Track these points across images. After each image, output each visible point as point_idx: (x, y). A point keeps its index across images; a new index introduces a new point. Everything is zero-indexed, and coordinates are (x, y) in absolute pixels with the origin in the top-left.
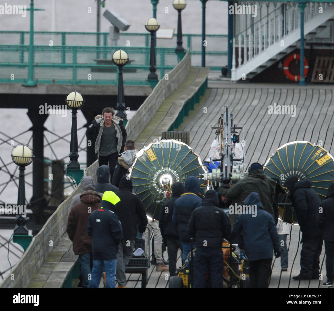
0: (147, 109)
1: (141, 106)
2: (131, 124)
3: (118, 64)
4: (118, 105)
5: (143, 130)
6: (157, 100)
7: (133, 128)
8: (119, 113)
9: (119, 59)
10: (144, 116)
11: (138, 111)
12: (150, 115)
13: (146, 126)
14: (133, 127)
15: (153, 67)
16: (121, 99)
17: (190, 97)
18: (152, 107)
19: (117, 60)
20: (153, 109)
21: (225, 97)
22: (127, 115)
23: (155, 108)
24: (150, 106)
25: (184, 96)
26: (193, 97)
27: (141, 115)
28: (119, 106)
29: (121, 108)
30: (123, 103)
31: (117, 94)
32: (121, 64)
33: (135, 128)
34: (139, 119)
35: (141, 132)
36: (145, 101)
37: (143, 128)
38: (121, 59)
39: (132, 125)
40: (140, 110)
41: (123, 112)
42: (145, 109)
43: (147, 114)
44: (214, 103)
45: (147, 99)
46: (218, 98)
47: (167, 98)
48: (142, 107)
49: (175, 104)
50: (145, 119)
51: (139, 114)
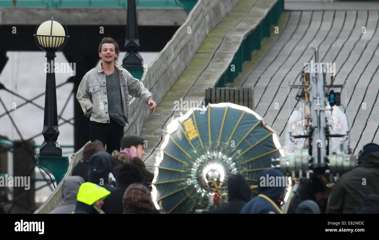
0: (178, 50)
1: (168, 44)
2: (151, 76)
4: (127, 42)
5: (173, 86)
6: (196, 32)
7: (155, 82)
8: (128, 56)
10: (173, 61)
11: (163, 54)
12: (184, 59)
13: (176, 78)
14: (154, 80)
16: (132, 32)
17: (253, 26)
18: (186, 46)
20: (190, 49)
21: (315, 25)
22: (143, 60)
23: (192, 46)
24: (183, 43)
25: (243, 25)
26: (258, 27)
27: (167, 58)
28: (129, 44)
29: (132, 48)
30: (136, 38)
31: (125, 23)
33: (158, 83)
34: (164, 66)
35: (169, 89)
36: (175, 36)
37: (172, 81)
39: (153, 77)
40: (165, 51)
41: (136, 55)
42: (175, 49)
43: (178, 58)
44: (297, 37)
45: (177, 32)
46: (302, 28)
47: (212, 29)
48: (169, 46)
49: (228, 39)
50: (174, 66)
51: (165, 58)
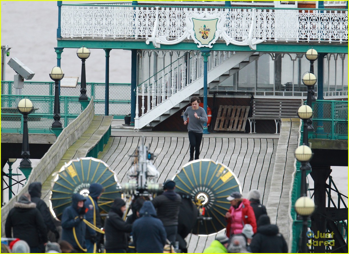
0: (51, 158)
1: (46, 154)
2: (36, 172)
3: (23, 112)
4: (23, 153)
5: (48, 178)
6: (61, 148)
7: (38, 176)
8: (23, 161)
9: (24, 108)
10: (48, 164)
11: (43, 159)
12: (54, 163)
13: (50, 174)
14: (37, 174)
15: (57, 115)
16: (26, 147)
17: (94, 145)
18: (56, 155)
19: (22, 108)
20: (58, 157)
21: (128, 145)
22: (31, 163)
23: (59, 156)
24: (54, 154)
25: (87, 144)
26: (96, 145)
27: (45, 162)
28: (24, 154)
29: (25, 156)
30: (28, 150)
31: (22, 142)
32: (26, 112)
33: (39, 177)
34: (43, 167)
35: (46, 179)
36: (49, 149)
37: (48, 175)
38: (26, 108)
39: (37, 173)
40: (44, 158)
41: (28, 160)
42: (50, 157)
43: (51, 162)
44: (118, 151)
45: (51, 147)
46: (121, 146)
47: (70, 146)
48: (46, 155)
49: (79, 152)
50: (49, 167)
51: (44, 162)
